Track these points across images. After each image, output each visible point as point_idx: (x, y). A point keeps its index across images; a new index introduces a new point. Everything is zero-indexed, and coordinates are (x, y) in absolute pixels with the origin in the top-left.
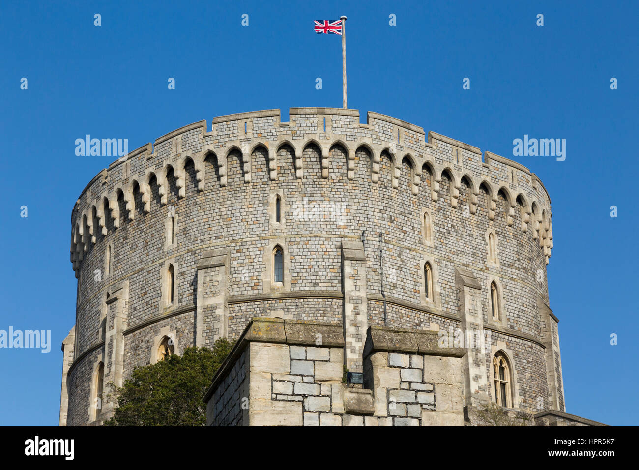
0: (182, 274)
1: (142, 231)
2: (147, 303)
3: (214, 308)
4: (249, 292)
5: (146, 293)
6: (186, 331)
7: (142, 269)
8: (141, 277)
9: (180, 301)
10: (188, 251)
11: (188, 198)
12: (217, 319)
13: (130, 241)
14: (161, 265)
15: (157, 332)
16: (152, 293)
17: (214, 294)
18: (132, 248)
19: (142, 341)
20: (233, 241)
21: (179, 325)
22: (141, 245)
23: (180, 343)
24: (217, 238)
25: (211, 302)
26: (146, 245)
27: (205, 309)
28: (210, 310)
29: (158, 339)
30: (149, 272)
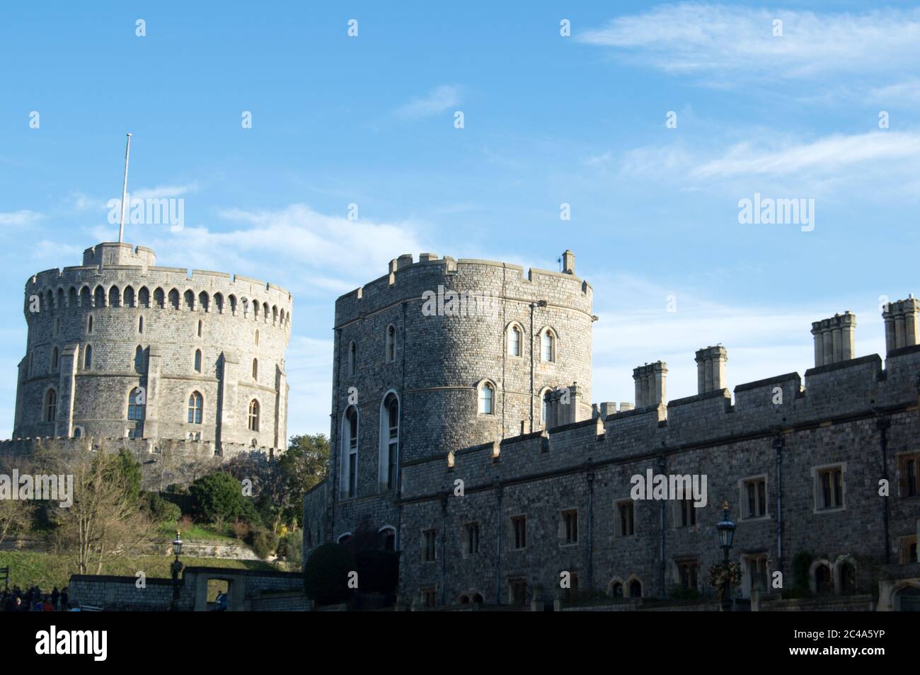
0: (208, 358)
1: (174, 319)
2: (179, 365)
3: (232, 386)
4: (243, 380)
5: (177, 359)
6: (212, 393)
7: (174, 343)
8: (173, 346)
9: (206, 373)
10: (212, 346)
11: (213, 315)
12: (234, 392)
13: (162, 322)
14: (191, 347)
15: (189, 386)
16: (182, 361)
17: (233, 378)
18: (164, 326)
19: (177, 387)
20: (238, 349)
21: (207, 387)
22: (173, 327)
23: (207, 398)
24: (230, 345)
25: (231, 382)
26: (178, 329)
27: (228, 386)
28: (231, 387)
29: (191, 391)
30: (181, 347)
